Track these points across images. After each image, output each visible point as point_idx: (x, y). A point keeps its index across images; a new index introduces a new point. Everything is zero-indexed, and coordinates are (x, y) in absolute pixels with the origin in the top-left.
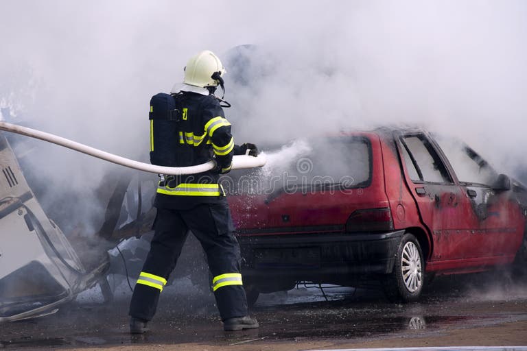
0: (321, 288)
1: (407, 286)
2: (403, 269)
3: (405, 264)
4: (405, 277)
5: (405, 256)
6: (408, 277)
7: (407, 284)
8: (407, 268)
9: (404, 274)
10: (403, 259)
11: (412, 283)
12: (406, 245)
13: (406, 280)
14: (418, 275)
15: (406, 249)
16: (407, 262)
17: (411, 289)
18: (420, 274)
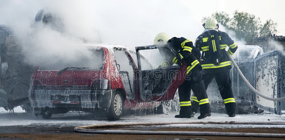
0: (79, 113)
1: (116, 113)
2: (114, 105)
3: (115, 104)
4: (115, 109)
5: (116, 100)
6: (116, 109)
7: (116, 112)
8: (116, 105)
9: (115, 108)
10: (115, 101)
11: (118, 112)
12: (116, 95)
13: (115, 110)
14: (120, 109)
15: (116, 97)
16: (116, 103)
17: (117, 114)
18: (121, 108)
